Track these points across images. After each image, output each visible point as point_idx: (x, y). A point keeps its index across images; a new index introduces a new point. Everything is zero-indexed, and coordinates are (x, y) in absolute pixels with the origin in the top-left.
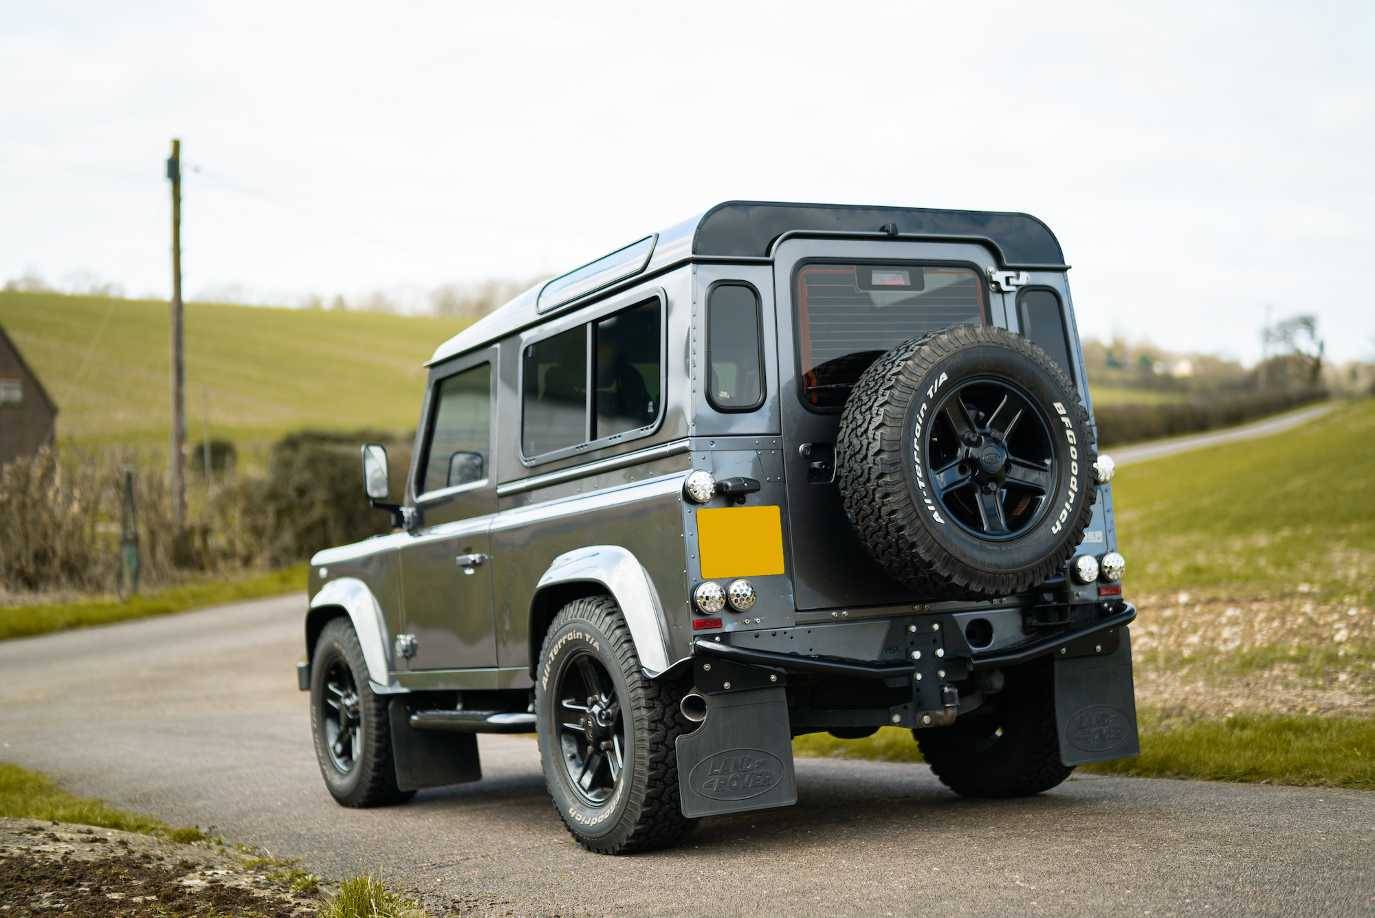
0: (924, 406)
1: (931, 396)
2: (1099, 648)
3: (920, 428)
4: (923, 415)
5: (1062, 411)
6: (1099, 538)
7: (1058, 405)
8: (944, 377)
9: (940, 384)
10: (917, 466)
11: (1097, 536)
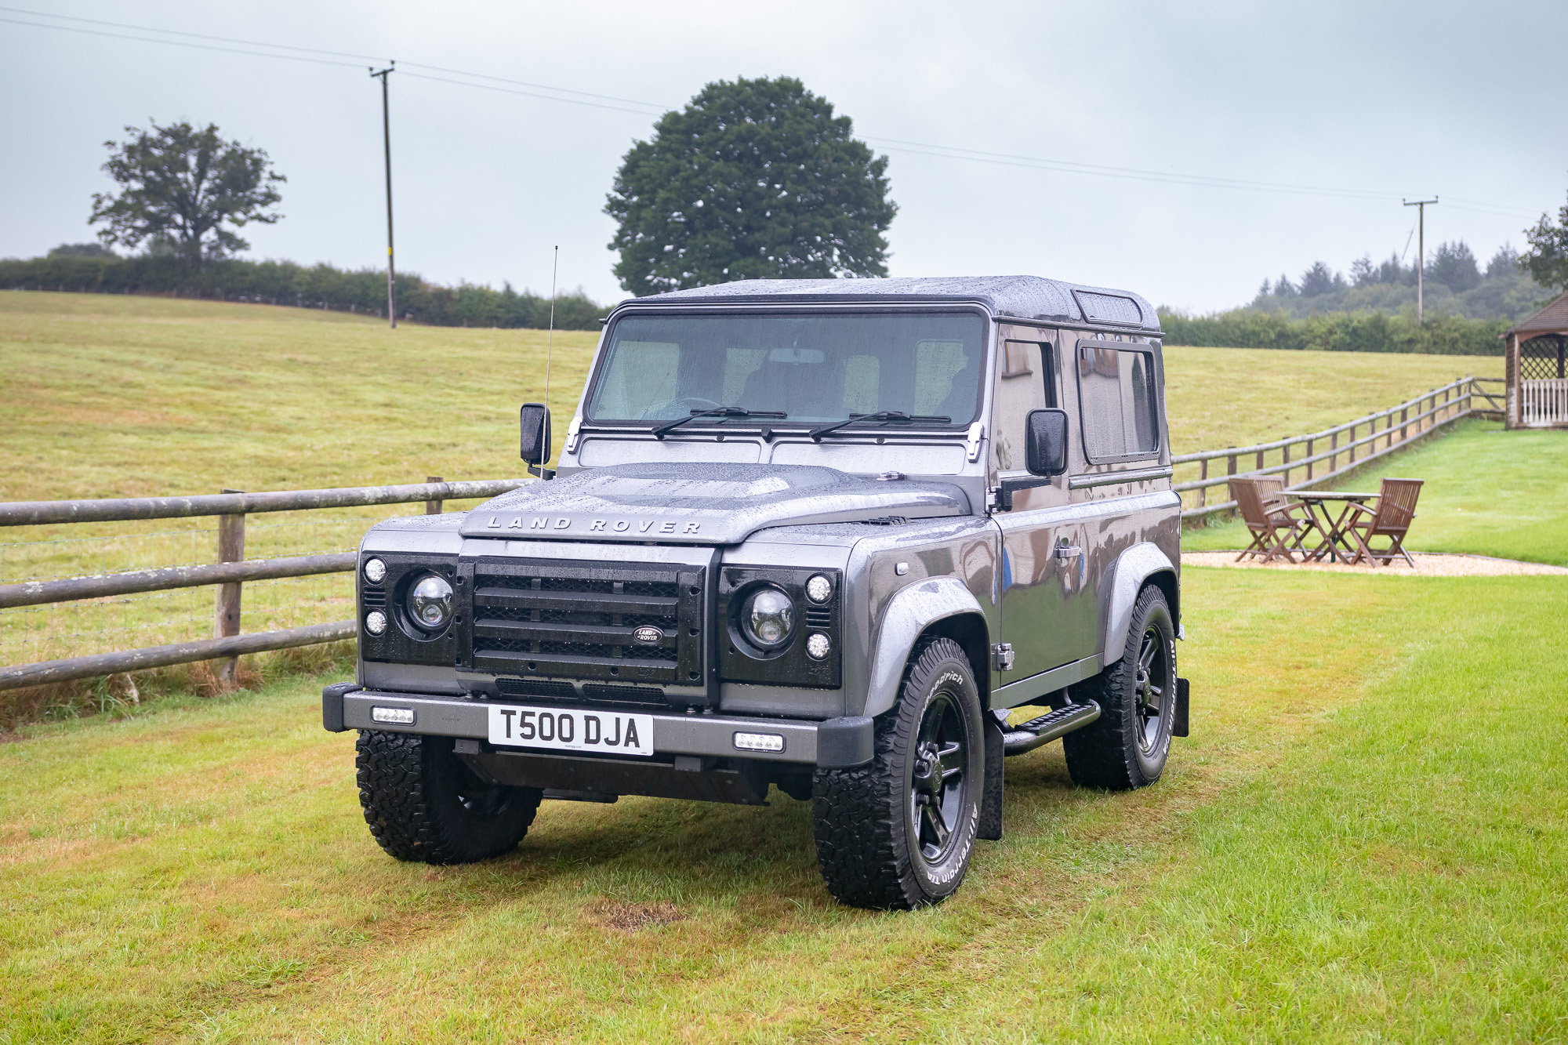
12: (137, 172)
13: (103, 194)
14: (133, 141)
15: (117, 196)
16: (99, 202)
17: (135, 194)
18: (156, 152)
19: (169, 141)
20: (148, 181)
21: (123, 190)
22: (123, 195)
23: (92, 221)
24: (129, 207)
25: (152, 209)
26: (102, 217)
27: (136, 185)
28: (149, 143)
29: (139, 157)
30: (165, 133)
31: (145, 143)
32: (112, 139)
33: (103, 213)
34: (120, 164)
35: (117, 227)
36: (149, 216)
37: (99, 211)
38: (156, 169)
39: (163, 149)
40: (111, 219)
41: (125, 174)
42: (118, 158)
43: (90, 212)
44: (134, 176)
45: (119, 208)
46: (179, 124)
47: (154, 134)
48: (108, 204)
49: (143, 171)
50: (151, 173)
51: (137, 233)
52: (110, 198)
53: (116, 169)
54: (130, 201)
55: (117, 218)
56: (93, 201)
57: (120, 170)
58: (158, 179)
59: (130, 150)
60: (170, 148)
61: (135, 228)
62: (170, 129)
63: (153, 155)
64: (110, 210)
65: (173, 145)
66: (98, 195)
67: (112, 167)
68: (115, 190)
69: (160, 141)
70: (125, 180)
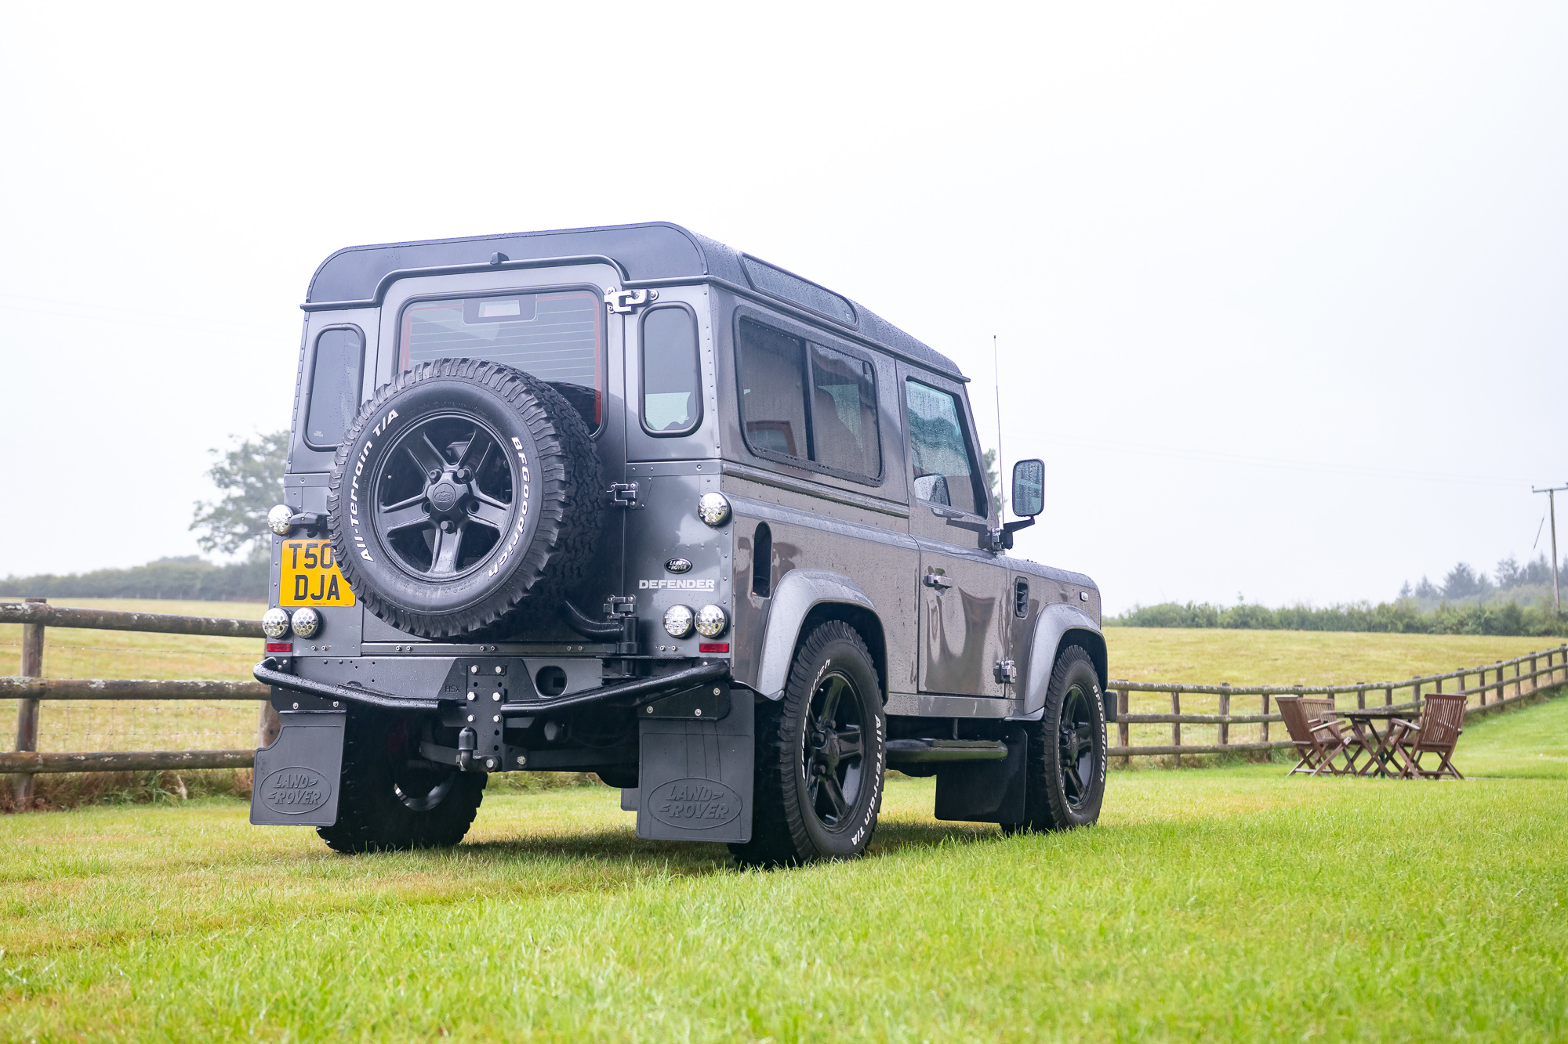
0: (369, 444)
1: (378, 433)
2: (698, 712)
3: (361, 466)
4: (367, 453)
5: (519, 447)
6: (710, 587)
7: (515, 440)
8: (394, 414)
9: (389, 422)
10: (352, 504)
11: (707, 584)
12: (239, 478)
13: (204, 501)
14: (237, 448)
15: (218, 504)
16: (200, 508)
17: (235, 501)
18: (258, 458)
19: (271, 447)
20: (249, 487)
21: (224, 497)
22: (224, 502)
23: (192, 527)
24: (229, 514)
25: (252, 515)
26: (202, 524)
27: (237, 492)
28: (251, 450)
29: (240, 463)
30: (267, 440)
31: (247, 452)
32: (215, 447)
33: (203, 520)
34: (222, 471)
35: (216, 533)
36: (248, 522)
37: (199, 518)
38: (258, 476)
39: (265, 455)
40: (211, 526)
41: (227, 480)
42: (220, 465)
43: (191, 520)
44: (234, 483)
45: (219, 515)
46: (281, 431)
47: (257, 441)
48: (208, 510)
49: (244, 477)
50: (252, 480)
51: (236, 540)
52: (211, 504)
53: (218, 476)
54: (230, 507)
55: (217, 524)
56: (196, 506)
57: (223, 478)
58: (259, 485)
59: (233, 457)
60: (271, 454)
61: (234, 534)
62: (273, 436)
63: (254, 461)
64: (210, 517)
65: (275, 450)
66: (199, 502)
67: (214, 474)
68: (216, 496)
69: (263, 448)
70: (227, 486)
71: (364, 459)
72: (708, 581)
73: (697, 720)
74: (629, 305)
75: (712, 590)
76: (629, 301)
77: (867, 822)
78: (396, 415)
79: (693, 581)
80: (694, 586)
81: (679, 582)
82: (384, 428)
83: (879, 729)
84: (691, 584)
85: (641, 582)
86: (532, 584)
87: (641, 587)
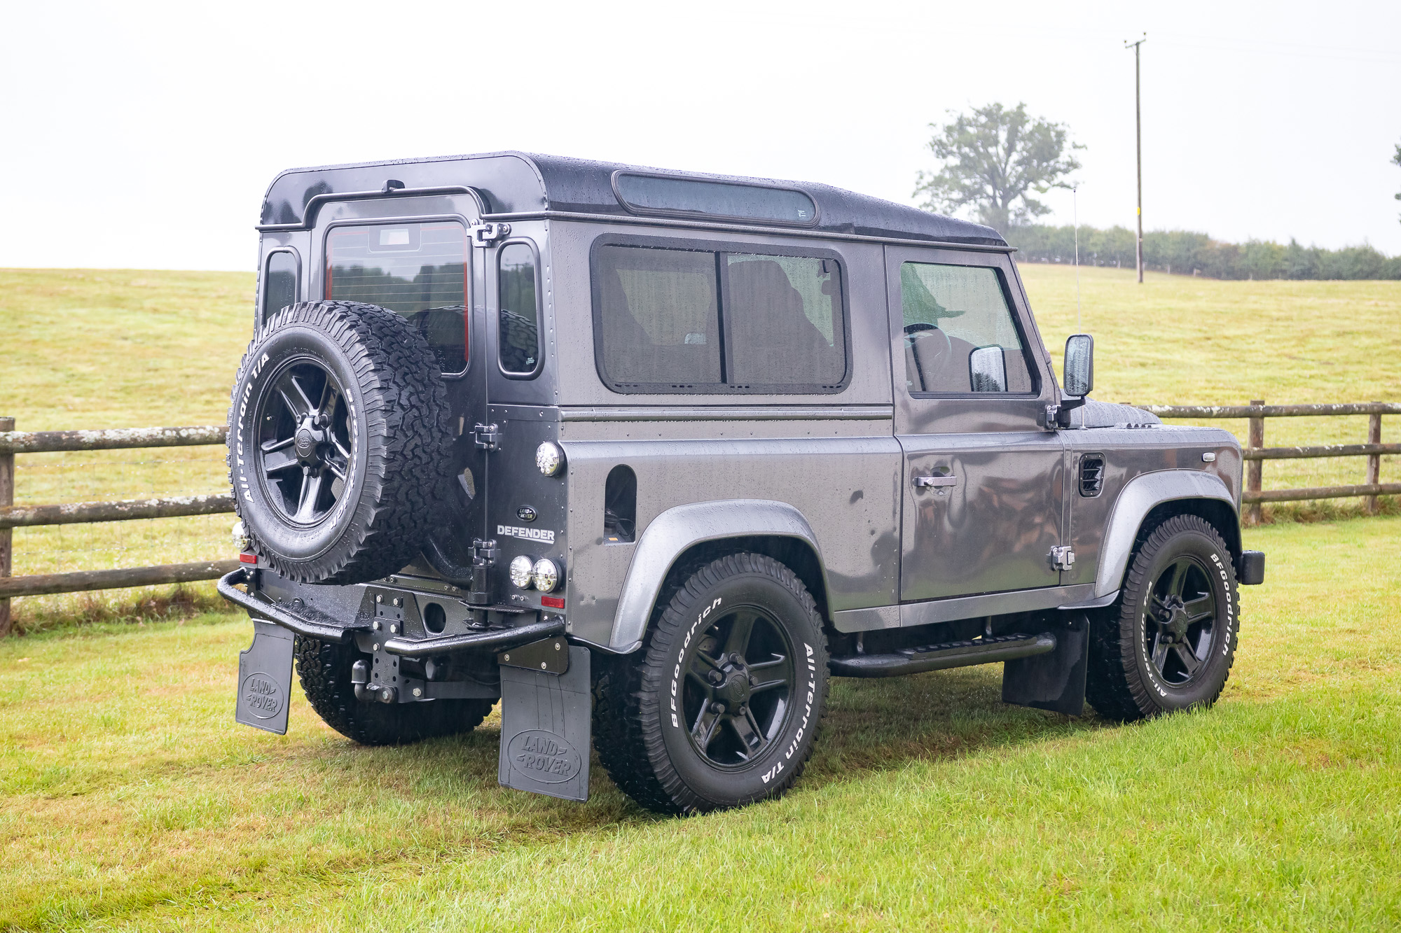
2: (544, 665)
3: (245, 407)
4: (248, 394)
5: (351, 399)
7: (349, 391)
8: (266, 358)
9: (263, 365)
10: (239, 444)
11: (549, 536)
12: (954, 149)
13: (925, 171)
14: (953, 122)
15: (937, 173)
16: (921, 177)
17: (952, 169)
18: (972, 130)
19: (983, 119)
20: (964, 157)
21: (943, 166)
22: (942, 171)
23: (914, 195)
24: (946, 182)
25: (967, 182)
26: (923, 191)
27: (954, 161)
28: (965, 122)
29: (956, 135)
30: (979, 113)
31: (962, 124)
32: (934, 123)
33: (924, 188)
34: (940, 143)
35: (935, 199)
36: (963, 188)
37: (920, 186)
38: (971, 146)
39: (977, 126)
40: (930, 193)
41: (944, 151)
42: (939, 138)
43: (913, 188)
44: (951, 153)
45: (939, 182)
46: (992, 104)
47: (970, 115)
48: (929, 179)
49: (959, 148)
50: (966, 150)
51: (953, 205)
52: (930, 173)
53: (936, 147)
54: (947, 175)
55: (935, 191)
56: (918, 175)
57: (941, 149)
58: (972, 155)
59: (949, 130)
60: (984, 126)
61: (950, 200)
62: (985, 109)
63: (969, 133)
64: (930, 185)
65: (986, 123)
66: (920, 172)
67: (932, 146)
68: (935, 166)
69: (976, 120)
70: (944, 156)
71: (246, 400)
72: (549, 532)
73: (543, 672)
74: (486, 240)
75: (552, 542)
76: (486, 235)
77: (788, 756)
78: (267, 359)
79: (538, 531)
80: (538, 537)
81: (527, 530)
82: (260, 371)
83: (811, 657)
84: (537, 534)
85: (499, 527)
86: (364, 539)
87: (499, 533)
